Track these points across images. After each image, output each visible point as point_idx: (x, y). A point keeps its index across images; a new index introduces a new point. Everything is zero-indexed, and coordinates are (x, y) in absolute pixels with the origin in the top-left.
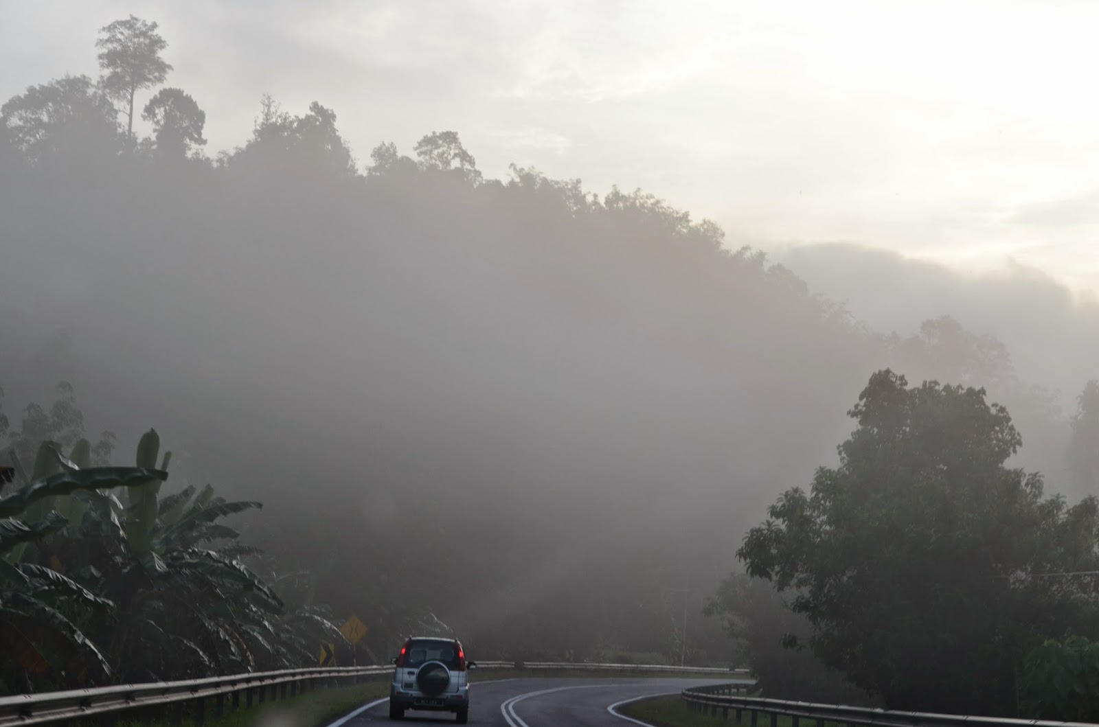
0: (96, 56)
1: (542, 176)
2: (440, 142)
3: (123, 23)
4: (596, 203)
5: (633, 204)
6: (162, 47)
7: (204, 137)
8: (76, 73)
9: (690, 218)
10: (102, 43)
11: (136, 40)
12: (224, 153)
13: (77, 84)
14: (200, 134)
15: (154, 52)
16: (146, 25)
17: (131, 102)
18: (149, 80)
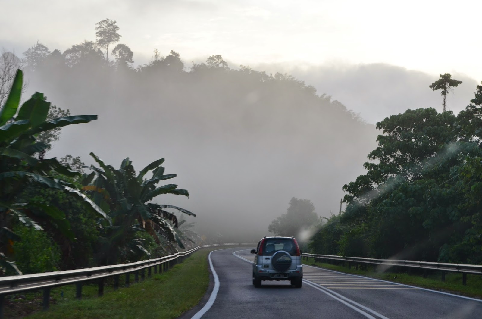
0: (95, 33)
1: (252, 70)
2: (215, 59)
3: (104, 21)
4: (271, 77)
5: (284, 79)
6: (118, 29)
7: (133, 60)
8: (89, 40)
9: (305, 83)
10: (97, 28)
11: (109, 27)
12: (140, 66)
13: (89, 45)
14: (131, 60)
15: (115, 31)
16: (112, 22)
17: (107, 49)
18: (113, 41)
